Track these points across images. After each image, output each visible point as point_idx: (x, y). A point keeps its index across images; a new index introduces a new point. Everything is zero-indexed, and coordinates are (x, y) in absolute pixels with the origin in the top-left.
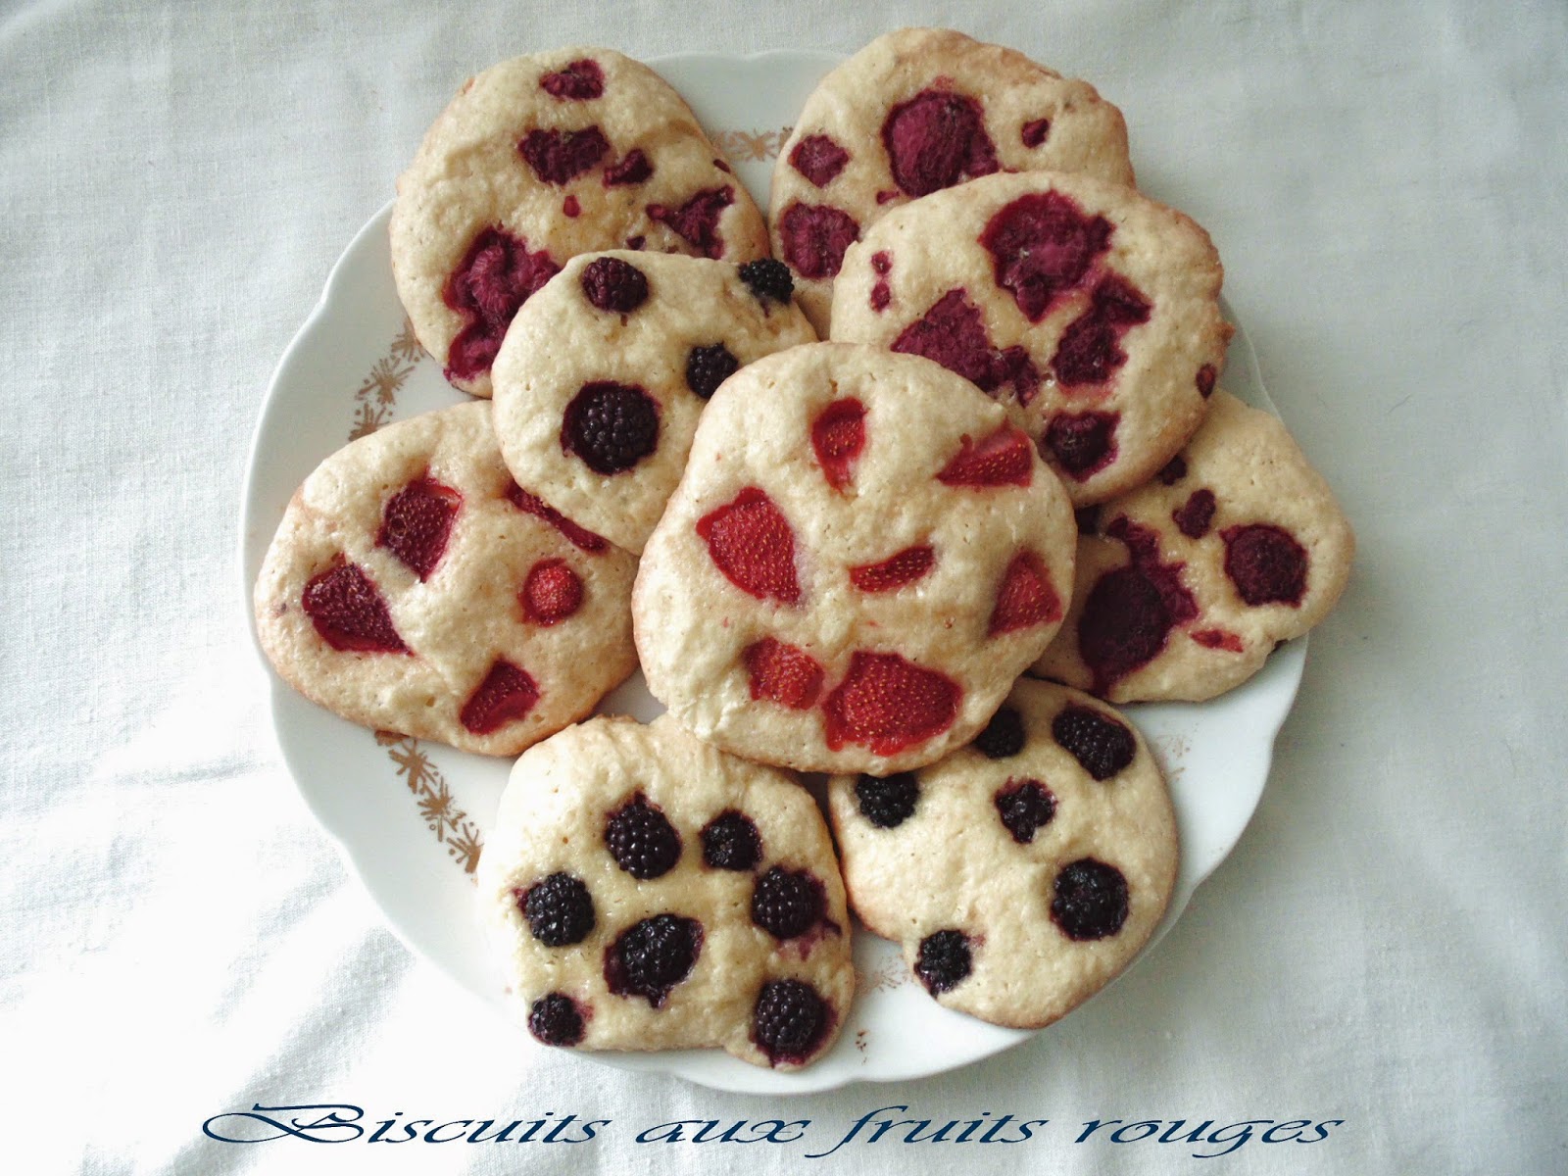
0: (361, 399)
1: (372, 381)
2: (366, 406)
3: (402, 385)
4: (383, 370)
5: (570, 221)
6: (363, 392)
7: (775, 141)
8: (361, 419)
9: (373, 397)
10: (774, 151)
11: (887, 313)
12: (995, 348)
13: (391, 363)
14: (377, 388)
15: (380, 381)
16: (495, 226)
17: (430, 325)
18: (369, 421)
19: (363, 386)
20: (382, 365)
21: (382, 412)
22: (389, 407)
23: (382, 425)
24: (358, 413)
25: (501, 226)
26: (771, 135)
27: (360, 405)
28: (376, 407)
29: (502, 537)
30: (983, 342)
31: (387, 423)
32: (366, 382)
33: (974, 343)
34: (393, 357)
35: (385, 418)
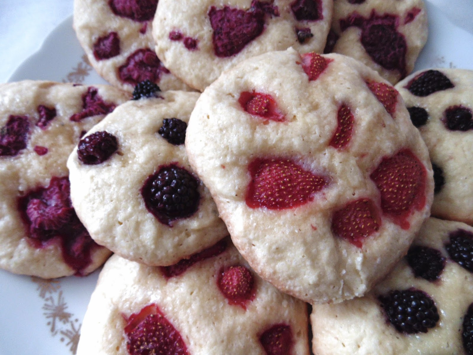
0: (56, 333)
1: (51, 320)
2: (62, 332)
3: (65, 304)
4: (50, 309)
5: (46, 155)
6: (53, 329)
7: (84, 65)
8: (67, 340)
9: (60, 325)
10: (89, 67)
11: (200, 45)
12: (248, 9)
13: (49, 303)
14: (57, 319)
15: (54, 316)
16: (19, 195)
17: (44, 265)
18: (72, 336)
19: (50, 327)
20: (46, 309)
21: (72, 325)
22: (72, 319)
23: (79, 329)
24: (62, 340)
25: (21, 192)
26: (80, 65)
27: (59, 336)
28: (67, 327)
29: (191, 293)
30: (242, 12)
31: (80, 325)
32: (49, 324)
33: (239, 16)
34: (47, 300)
35: (76, 326)
